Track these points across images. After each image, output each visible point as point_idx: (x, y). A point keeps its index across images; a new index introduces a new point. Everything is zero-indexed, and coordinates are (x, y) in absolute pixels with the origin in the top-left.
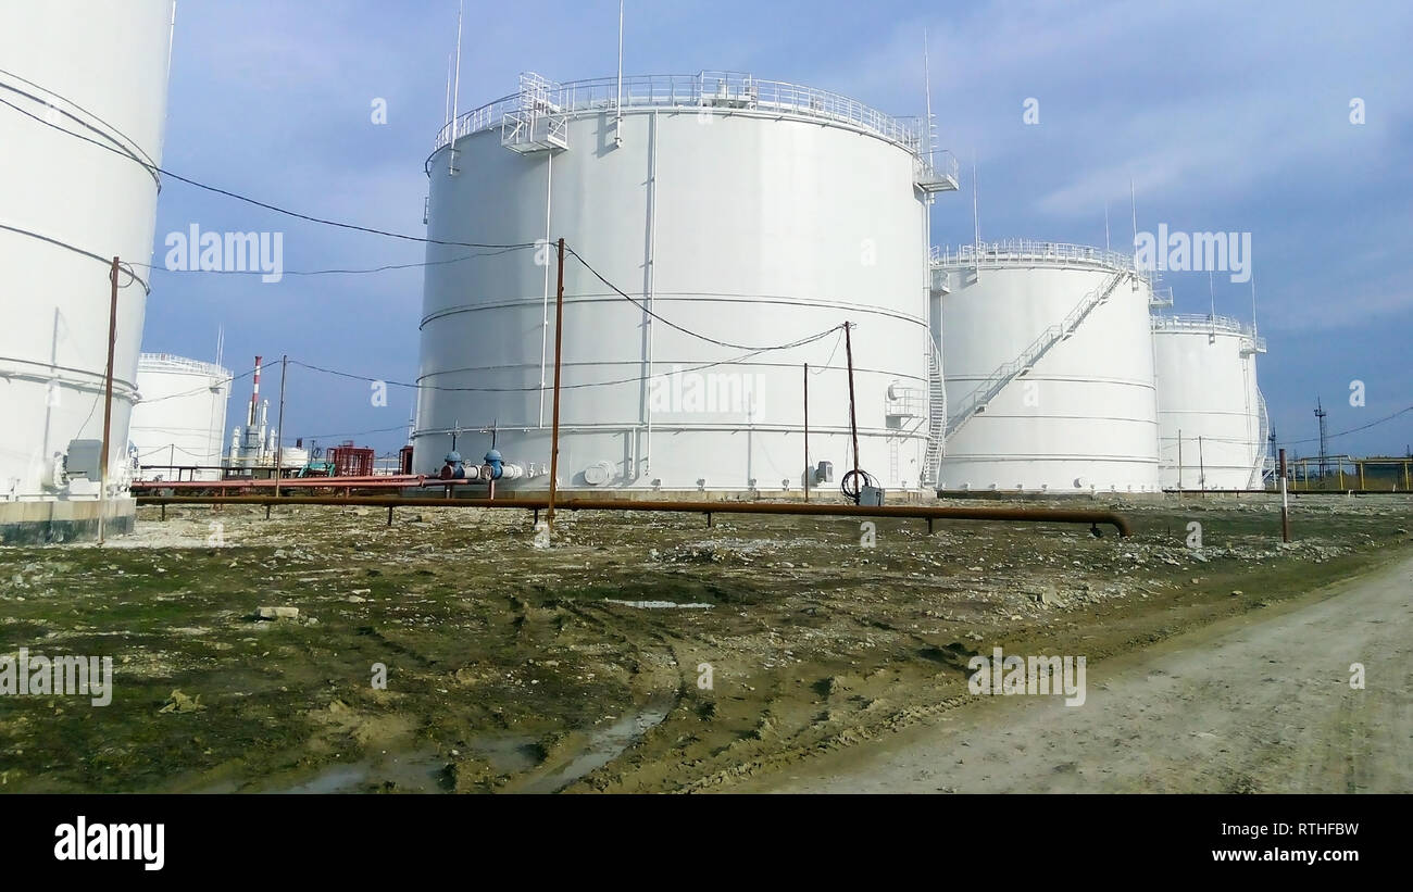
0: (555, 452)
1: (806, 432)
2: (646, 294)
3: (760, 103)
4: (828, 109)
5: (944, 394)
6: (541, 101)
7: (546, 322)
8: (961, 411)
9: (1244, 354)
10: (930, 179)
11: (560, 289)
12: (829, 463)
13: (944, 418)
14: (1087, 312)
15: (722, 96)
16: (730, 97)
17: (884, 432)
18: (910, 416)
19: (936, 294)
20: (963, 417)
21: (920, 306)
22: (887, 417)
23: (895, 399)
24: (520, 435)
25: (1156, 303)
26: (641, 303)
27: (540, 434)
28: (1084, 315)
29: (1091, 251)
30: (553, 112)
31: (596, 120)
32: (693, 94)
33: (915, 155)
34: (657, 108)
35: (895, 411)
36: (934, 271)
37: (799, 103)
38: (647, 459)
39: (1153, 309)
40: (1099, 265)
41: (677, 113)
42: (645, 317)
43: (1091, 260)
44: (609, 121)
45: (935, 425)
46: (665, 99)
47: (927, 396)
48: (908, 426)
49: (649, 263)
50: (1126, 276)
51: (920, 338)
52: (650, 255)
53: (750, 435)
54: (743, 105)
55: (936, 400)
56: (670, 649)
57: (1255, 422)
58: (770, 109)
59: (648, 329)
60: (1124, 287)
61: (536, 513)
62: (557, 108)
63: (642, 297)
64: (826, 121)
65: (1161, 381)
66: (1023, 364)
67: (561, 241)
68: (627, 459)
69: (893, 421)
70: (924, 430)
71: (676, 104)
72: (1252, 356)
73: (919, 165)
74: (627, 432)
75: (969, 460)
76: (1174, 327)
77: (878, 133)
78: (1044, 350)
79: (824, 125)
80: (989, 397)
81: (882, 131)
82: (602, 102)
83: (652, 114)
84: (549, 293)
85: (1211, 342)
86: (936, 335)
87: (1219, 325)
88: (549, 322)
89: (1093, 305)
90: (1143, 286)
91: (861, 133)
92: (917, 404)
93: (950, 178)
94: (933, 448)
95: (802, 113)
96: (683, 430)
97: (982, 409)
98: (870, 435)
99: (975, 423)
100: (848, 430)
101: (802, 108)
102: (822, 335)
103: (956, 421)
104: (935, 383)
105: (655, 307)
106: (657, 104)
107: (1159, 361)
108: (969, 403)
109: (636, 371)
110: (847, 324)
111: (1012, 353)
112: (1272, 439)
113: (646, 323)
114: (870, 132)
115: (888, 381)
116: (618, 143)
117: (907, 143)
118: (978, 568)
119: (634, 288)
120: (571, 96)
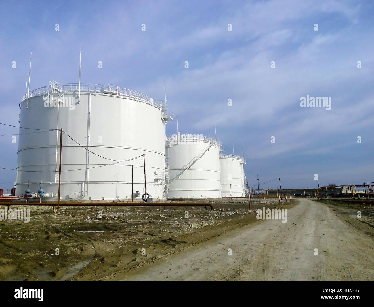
0: (59, 189)
1: (133, 183)
2: (87, 145)
3: (120, 94)
4: (139, 97)
5: (169, 174)
6: (55, 88)
7: (57, 152)
8: (173, 178)
9: (241, 164)
10: (166, 117)
11: (61, 143)
12: (139, 192)
13: (169, 179)
14: (204, 153)
15: (109, 91)
16: (112, 92)
17: (154, 183)
18: (160, 179)
19: (167, 147)
20: (174, 179)
21: (163, 151)
22: (154, 179)
23: (156, 175)
24: (49, 185)
25: (221, 151)
26: (86, 148)
27: (55, 184)
28: (204, 154)
29: (205, 138)
30: (59, 92)
31: (73, 95)
32: (101, 90)
33: (162, 111)
34: (91, 93)
35: (156, 178)
36: (167, 141)
37: (131, 95)
38: (87, 191)
39: (220, 153)
40: (207, 141)
41: (97, 95)
42: (87, 152)
43: (205, 140)
44: (76, 96)
45: (166, 182)
46: (93, 91)
47: (165, 174)
48: (160, 182)
49: (88, 136)
50: (213, 144)
51: (163, 159)
52: (89, 134)
53: (117, 184)
54: (116, 94)
55: (167, 175)
56: (92, 244)
57: (243, 181)
58: (123, 96)
59: (88, 155)
60: (213, 147)
61: (54, 207)
62: (61, 91)
63: (86, 146)
64: (138, 100)
65: (222, 171)
66: (189, 166)
67: (61, 129)
68: (81, 192)
69: (156, 180)
70: (164, 183)
71: (96, 92)
72: (243, 164)
73: (163, 114)
74: (81, 184)
75: (175, 191)
76: (225, 157)
77: (152, 104)
78: (194, 163)
79: (138, 101)
80: (180, 174)
81: (153, 104)
82: (74, 90)
83: (89, 94)
84: (58, 144)
85: (233, 161)
86: (167, 158)
87: (235, 157)
88: (58, 152)
89: (206, 151)
90: (217, 147)
91: (148, 104)
92: (162, 176)
93: (171, 117)
94: (166, 188)
95: (132, 98)
96: (98, 183)
97: (178, 177)
98: (150, 184)
99: (177, 181)
100: (144, 183)
101: (132, 96)
102: (137, 158)
103: (172, 180)
104: (167, 170)
105: (89, 149)
106: (91, 92)
107: (221, 164)
108: (175, 176)
109: (84, 167)
110: (144, 155)
111: (186, 163)
112: (247, 185)
113: (87, 153)
114: (150, 104)
115: (155, 170)
116: (79, 102)
117: (160, 107)
118: (177, 218)
119: (84, 144)
120: (65, 88)
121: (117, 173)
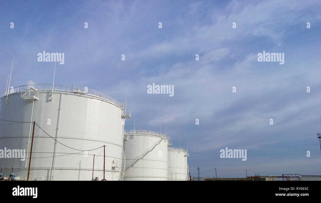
0: (29, 174)
1: (93, 170)
2: (56, 136)
3: (88, 94)
4: (104, 97)
5: (125, 162)
6: (32, 87)
7: (29, 142)
8: (128, 166)
9: (185, 156)
10: (125, 115)
11: (33, 134)
12: (98, 178)
13: (125, 168)
14: (156, 146)
15: (78, 92)
16: (81, 92)
17: (111, 171)
18: (117, 167)
19: (125, 140)
20: (129, 168)
21: (121, 143)
22: (112, 167)
23: (114, 163)
24: (20, 169)
25: (169, 145)
26: (55, 138)
27: (25, 169)
28: (155, 146)
29: (157, 133)
30: (35, 90)
31: (47, 94)
32: (71, 90)
33: (122, 110)
34: (62, 92)
35: (114, 166)
36: (125, 135)
37: (97, 95)
38: (53, 176)
39: (168, 146)
40: (159, 136)
41: (67, 94)
42: (55, 142)
43: (157, 135)
44: (50, 94)
45: (122, 170)
46: (65, 90)
47: (121, 163)
48: (117, 169)
49: (57, 129)
50: (163, 139)
51: (120, 150)
52: (58, 127)
53: (79, 171)
54: (84, 94)
55: (123, 164)
57: (186, 170)
58: (90, 96)
59: (56, 145)
60: (163, 141)
62: (36, 90)
63: (55, 137)
64: (103, 100)
65: (169, 161)
66: (142, 156)
67: (35, 122)
68: (48, 176)
69: (113, 168)
70: (120, 170)
71: (67, 92)
72: (186, 157)
73: (123, 112)
74: (48, 170)
75: (129, 177)
76: (172, 150)
77: (114, 104)
78: (146, 154)
79: (102, 101)
80: (134, 163)
81: (115, 104)
82: (48, 89)
83: (61, 94)
84: (30, 135)
85: (179, 153)
86: (124, 149)
87: (181, 150)
88: (30, 142)
89: (157, 144)
90: (167, 141)
91: (111, 103)
92: (119, 165)
93: (129, 115)
94: (122, 174)
95: (97, 98)
96: (63, 169)
97: (133, 166)
98: (108, 171)
99: (131, 169)
100: (103, 170)
101: (97, 96)
102: (98, 148)
103: (127, 168)
104: (123, 160)
105: (58, 139)
106: (62, 91)
107: (169, 157)
108: (130, 165)
109: (52, 155)
110: (104, 146)
111: (140, 154)
112: (189, 174)
113: (55, 143)
114: (112, 103)
115: (113, 159)
116: (52, 100)
117: (120, 107)
119: (54, 135)
120: (40, 87)
121: (80, 161)
